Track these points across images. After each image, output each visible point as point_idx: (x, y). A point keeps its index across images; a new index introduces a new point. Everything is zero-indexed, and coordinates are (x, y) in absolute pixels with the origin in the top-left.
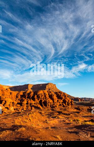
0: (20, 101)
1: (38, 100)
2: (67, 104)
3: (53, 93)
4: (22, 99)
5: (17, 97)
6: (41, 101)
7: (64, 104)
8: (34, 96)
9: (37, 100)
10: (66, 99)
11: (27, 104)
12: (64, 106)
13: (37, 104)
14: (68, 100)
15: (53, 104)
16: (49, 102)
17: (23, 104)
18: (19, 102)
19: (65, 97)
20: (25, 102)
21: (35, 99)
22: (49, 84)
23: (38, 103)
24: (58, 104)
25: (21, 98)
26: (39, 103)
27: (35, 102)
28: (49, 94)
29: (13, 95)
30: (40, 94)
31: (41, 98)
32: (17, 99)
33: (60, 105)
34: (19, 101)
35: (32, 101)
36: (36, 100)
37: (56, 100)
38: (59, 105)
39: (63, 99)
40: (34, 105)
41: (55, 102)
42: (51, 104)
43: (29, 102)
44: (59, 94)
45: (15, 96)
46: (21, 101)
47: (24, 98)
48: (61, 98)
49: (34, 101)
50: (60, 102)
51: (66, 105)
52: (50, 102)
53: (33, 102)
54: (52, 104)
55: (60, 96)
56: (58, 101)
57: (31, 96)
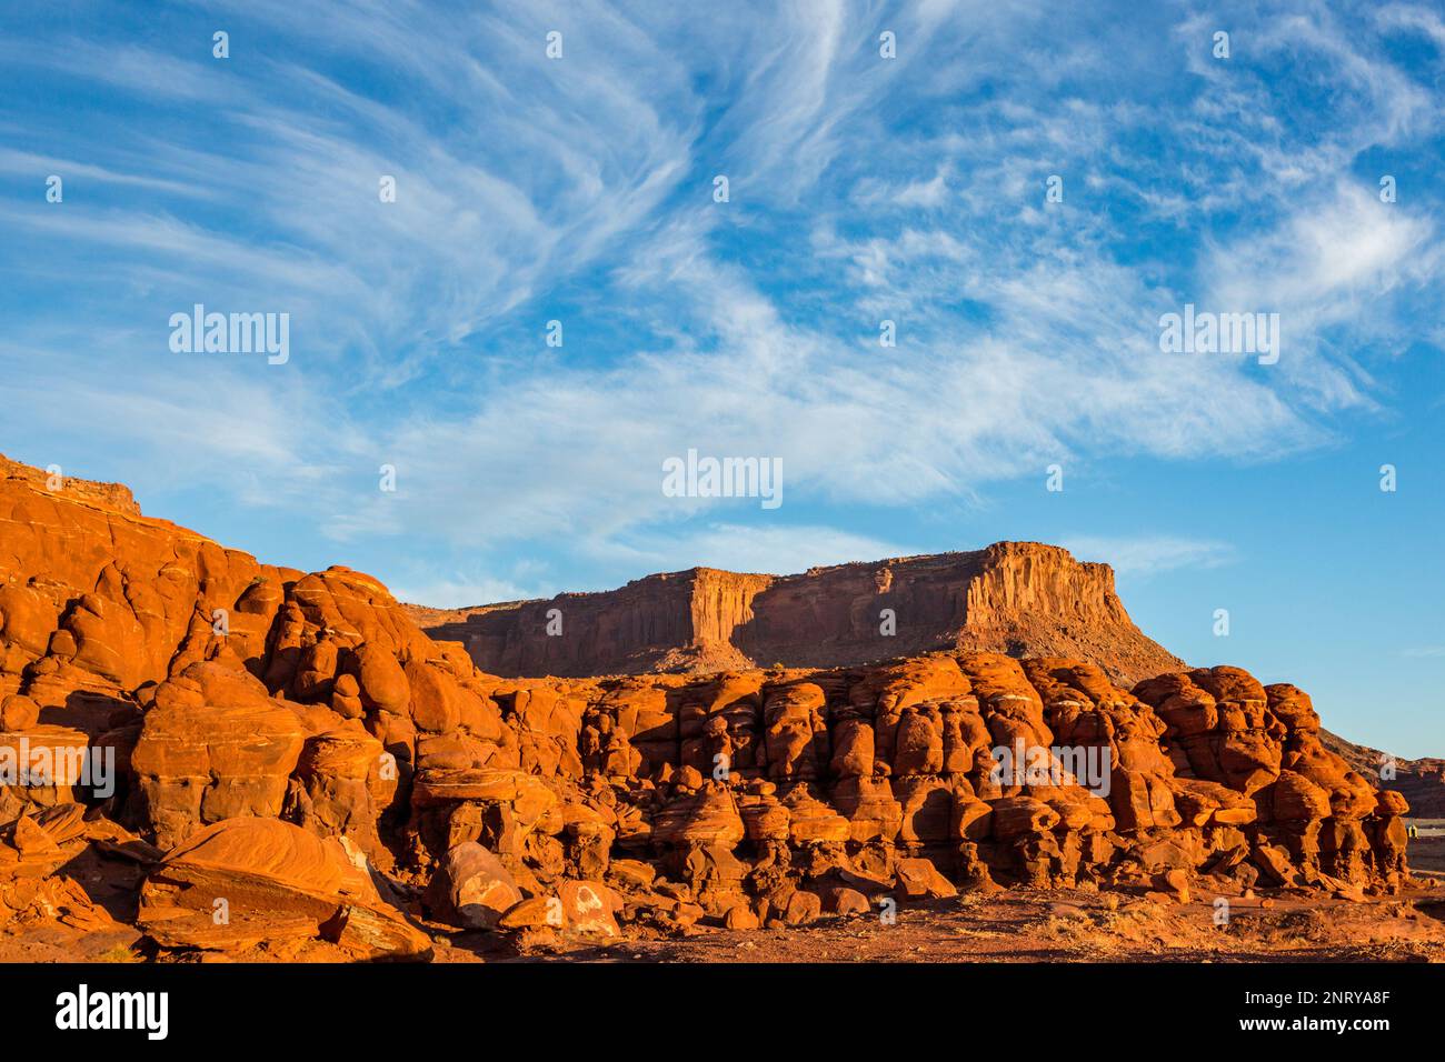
0: (651, 819)
1: (902, 792)
2: (1310, 844)
3: (1117, 699)
4: (671, 789)
5: (594, 758)
6: (943, 811)
7: (1277, 857)
8: (830, 744)
9: (886, 791)
10: (1302, 782)
11: (750, 848)
12: (1270, 882)
13: (890, 851)
14: (1335, 798)
15: (1120, 856)
16: (1061, 831)
17: (696, 859)
18: (636, 821)
19: (1292, 743)
20: (721, 828)
21: (856, 788)
22: (1011, 563)
23: (900, 843)
24: (1193, 848)
25: (650, 768)
26: (911, 837)
27: (863, 830)
28: (1048, 714)
29: (538, 727)
30: (924, 710)
31: (946, 774)
32: (600, 782)
33: (1217, 865)
34: (637, 814)
35: (816, 810)
36: (876, 792)
37: (1164, 799)
38: (1204, 869)
39: (1259, 781)
40: (843, 861)
41: (1144, 818)
42: (1087, 855)
43: (778, 822)
44: (1208, 700)
45: (572, 743)
46: (654, 807)
47: (694, 778)
48: (1235, 771)
49: (847, 811)
50: (1212, 824)
51: (1297, 858)
52: (1077, 820)
53: (832, 829)
54: (1102, 851)
55: (1223, 729)
56: (1187, 808)
57: (797, 749)
